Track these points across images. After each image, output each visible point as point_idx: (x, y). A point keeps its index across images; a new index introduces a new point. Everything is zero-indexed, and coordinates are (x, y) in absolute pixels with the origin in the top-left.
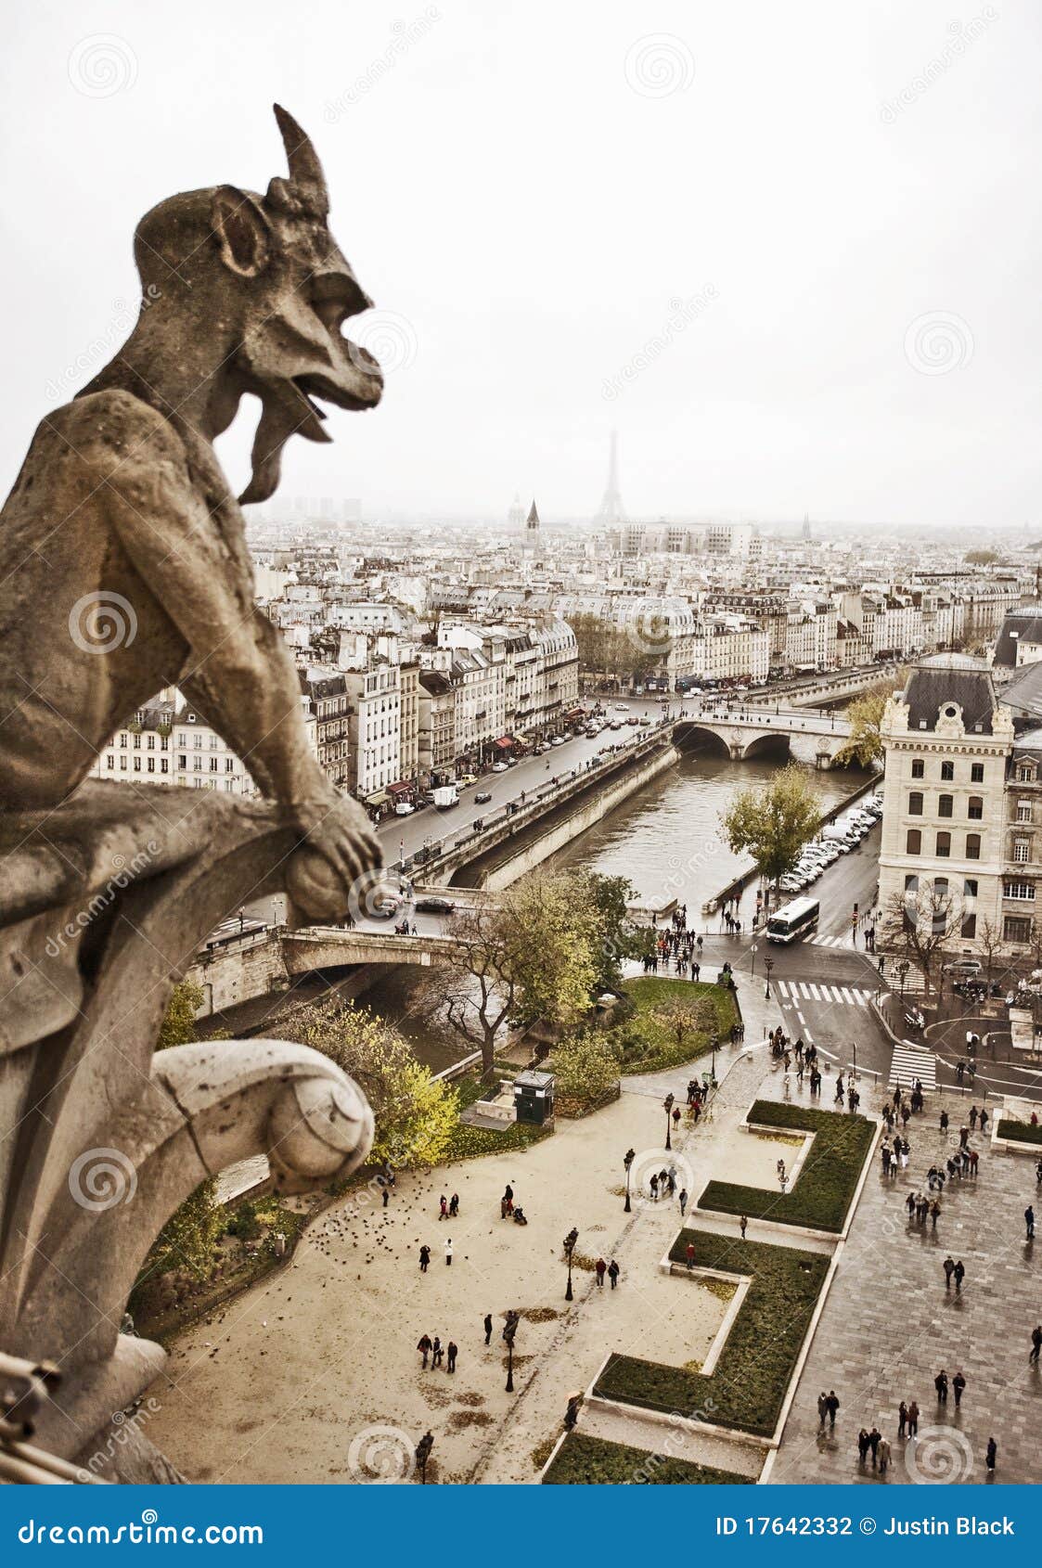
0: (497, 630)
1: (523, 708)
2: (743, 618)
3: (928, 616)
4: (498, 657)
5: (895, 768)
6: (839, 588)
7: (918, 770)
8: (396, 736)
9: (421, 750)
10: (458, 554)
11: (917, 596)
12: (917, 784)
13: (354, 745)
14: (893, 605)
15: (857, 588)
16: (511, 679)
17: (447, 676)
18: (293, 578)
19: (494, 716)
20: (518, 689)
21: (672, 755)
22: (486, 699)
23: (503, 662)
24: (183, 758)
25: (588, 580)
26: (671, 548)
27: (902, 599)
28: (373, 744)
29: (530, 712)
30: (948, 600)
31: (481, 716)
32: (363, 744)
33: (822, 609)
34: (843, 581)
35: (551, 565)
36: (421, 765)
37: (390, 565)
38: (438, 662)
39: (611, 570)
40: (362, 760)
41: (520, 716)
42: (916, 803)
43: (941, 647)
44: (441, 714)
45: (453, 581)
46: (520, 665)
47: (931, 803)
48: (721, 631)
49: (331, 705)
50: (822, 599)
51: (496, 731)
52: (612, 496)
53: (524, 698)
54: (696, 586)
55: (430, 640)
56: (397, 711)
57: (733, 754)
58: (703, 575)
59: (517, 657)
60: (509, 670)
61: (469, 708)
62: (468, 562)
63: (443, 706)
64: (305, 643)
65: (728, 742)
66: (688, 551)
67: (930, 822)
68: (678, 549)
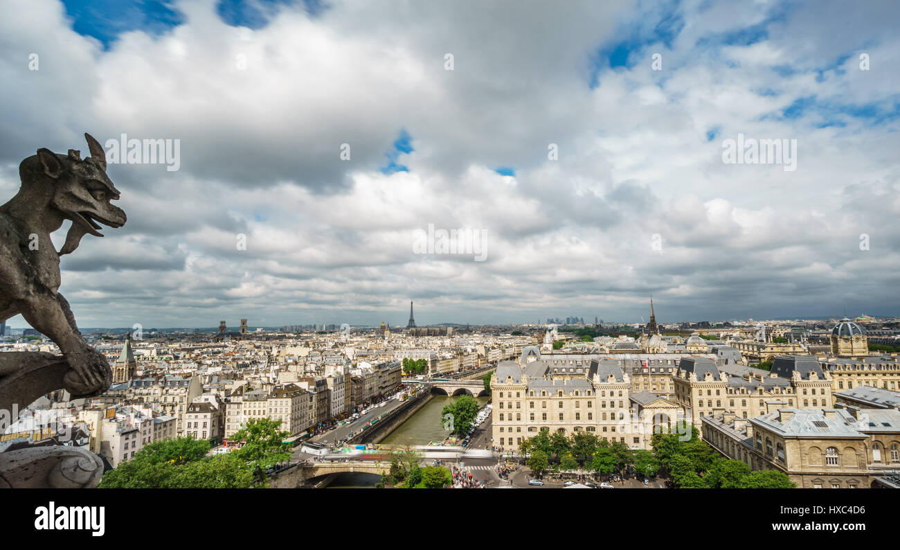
0: (376, 362)
1: (384, 386)
2: (450, 354)
3: (504, 351)
4: (377, 370)
5: (495, 395)
6: (478, 344)
7: (501, 395)
8: (343, 397)
9: (351, 401)
10: (364, 339)
11: (500, 345)
12: (501, 399)
13: (329, 401)
14: (493, 348)
15: (483, 344)
16: (380, 377)
17: (359, 377)
18: (311, 349)
19: (375, 389)
20: (382, 380)
21: (431, 396)
22: (372, 383)
23: (378, 371)
24: (271, 409)
25: (405, 345)
26: (428, 335)
27: (496, 346)
28: (336, 400)
29: (387, 386)
30: (508, 346)
31: (371, 389)
32: (332, 400)
33: (473, 350)
34: (479, 342)
35: (393, 342)
36: (351, 406)
37: (342, 344)
38: (357, 373)
39: (411, 342)
40: (332, 405)
41: (383, 388)
42: (501, 405)
43: (507, 359)
44: (358, 389)
45: (363, 348)
46: (383, 372)
47: (506, 405)
48: (444, 359)
49: (322, 389)
50: (473, 347)
51: (376, 394)
52: (412, 320)
53: (385, 382)
54: (436, 346)
55: (355, 367)
56: (344, 389)
57: (449, 395)
58: (439, 342)
59: (382, 370)
60: (380, 374)
61: (367, 386)
62: (368, 342)
63: (359, 387)
64: (314, 369)
65: (447, 391)
66: (434, 336)
67: (506, 411)
68: (431, 335)
